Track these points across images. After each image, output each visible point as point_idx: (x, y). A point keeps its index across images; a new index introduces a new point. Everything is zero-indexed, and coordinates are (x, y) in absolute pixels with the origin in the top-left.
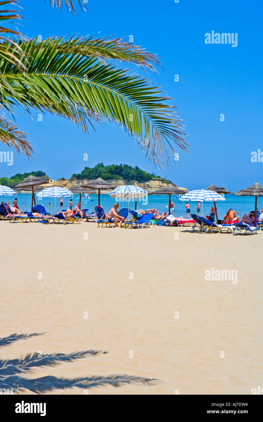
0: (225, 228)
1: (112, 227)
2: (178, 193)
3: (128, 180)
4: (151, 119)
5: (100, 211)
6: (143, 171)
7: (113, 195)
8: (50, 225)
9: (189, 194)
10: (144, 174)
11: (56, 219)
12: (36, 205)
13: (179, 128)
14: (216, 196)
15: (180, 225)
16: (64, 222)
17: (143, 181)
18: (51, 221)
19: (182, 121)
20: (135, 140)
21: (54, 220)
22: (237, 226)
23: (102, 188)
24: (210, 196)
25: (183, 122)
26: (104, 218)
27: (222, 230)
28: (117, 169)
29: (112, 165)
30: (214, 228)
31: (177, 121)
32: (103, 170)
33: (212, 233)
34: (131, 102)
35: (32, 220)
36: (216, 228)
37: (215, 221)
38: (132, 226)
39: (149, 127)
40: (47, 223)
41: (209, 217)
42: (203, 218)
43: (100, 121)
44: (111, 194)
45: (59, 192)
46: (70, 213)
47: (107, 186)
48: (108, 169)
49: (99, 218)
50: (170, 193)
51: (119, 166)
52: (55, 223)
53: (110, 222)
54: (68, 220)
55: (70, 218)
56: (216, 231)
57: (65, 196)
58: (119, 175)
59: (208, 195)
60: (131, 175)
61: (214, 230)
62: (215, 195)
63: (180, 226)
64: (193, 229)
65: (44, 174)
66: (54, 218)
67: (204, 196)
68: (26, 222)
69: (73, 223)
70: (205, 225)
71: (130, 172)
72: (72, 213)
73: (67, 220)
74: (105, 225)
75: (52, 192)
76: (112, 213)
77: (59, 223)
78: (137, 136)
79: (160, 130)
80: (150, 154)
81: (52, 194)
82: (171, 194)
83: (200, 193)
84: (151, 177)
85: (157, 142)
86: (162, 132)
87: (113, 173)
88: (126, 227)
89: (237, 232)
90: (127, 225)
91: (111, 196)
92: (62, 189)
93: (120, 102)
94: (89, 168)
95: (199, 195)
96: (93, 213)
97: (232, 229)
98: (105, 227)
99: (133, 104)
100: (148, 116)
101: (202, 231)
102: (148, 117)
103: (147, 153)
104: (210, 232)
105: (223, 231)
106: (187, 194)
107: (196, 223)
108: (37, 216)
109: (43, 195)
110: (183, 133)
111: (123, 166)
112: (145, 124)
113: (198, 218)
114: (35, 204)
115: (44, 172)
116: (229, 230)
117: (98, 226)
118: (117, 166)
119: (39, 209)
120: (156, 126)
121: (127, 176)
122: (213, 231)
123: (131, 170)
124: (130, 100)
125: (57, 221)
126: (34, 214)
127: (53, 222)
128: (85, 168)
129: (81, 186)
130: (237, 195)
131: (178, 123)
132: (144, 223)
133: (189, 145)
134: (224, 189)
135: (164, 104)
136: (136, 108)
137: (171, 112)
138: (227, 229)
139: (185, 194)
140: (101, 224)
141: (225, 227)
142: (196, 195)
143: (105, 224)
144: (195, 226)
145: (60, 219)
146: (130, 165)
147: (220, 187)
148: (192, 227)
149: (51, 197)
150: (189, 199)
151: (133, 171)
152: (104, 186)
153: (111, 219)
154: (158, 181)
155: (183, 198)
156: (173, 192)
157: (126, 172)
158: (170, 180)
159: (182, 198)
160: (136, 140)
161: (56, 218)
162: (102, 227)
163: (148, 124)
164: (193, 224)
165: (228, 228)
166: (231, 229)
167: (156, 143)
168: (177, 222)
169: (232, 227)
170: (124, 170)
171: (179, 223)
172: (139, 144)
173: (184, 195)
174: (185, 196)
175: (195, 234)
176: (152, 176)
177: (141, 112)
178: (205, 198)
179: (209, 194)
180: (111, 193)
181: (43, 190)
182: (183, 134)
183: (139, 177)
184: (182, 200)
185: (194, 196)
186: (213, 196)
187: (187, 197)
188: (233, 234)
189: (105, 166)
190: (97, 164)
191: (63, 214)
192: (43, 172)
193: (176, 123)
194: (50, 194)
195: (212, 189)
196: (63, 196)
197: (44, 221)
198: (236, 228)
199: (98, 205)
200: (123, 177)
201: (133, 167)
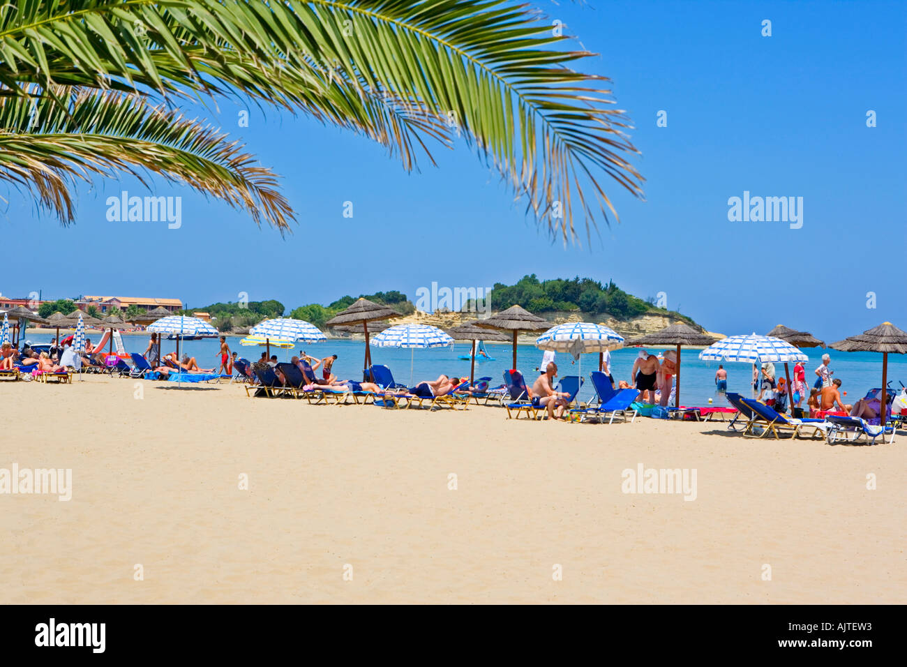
0: (808, 428)
1: (539, 419)
2: (698, 342)
3: (593, 315)
4: (540, 111)
5: (515, 382)
6: (627, 293)
7: (545, 344)
8: (398, 410)
9: (722, 346)
10: (628, 300)
11: (413, 398)
12: (372, 365)
13: (616, 133)
14: (787, 351)
15: (702, 417)
16: (431, 405)
17: (626, 317)
18: (403, 402)
19: (622, 114)
20: (495, 167)
21: (408, 399)
22: (836, 423)
23: (521, 329)
24: (771, 351)
25: (626, 117)
26: (525, 397)
27: (802, 430)
28: (566, 288)
29: (556, 278)
30: (781, 426)
31: (609, 113)
32: (536, 290)
33: (775, 437)
34: (485, 66)
35: (361, 399)
36: (785, 426)
37: (786, 410)
38: (587, 419)
39: (532, 132)
40: (392, 407)
41: (774, 400)
42: (755, 401)
43: (449, 141)
44: (540, 342)
45: (422, 336)
46: (446, 384)
47: (532, 324)
48: (547, 288)
49: (514, 398)
50: (678, 342)
51: (571, 282)
52: (411, 407)
53: (535, 408)
54: (441, 400)
55: (446, 395)
56: (785, 433)
57: (434, 346)
58: (573, 302)
59: (767, 348)
60: (598, 303)
61: (782, 431)
62: (784, 347)
63: (703, 420)
64: (732, 428)
65: (404, 298)
66: (408, 395)
67: (756, 351)
68: (346, 404)
69: (452, 408)
70: (758, 418)
71: (597, 296)
72: (450, 385)
73: (438, 400)
74: (523, 414)
75: (406, 335)
76: (541, 386)
77: (419, 408)
78: (500, 156)
79: (563, 140)
80: (536, 206)
81: (405, 341)
82: (682, 344)
83: (747, 342)
84: (644, 308)
85: (557, 171)
86: (568, 146)
87: (559, 297)
88: (573, 420)
89: (835, 436)
90: (576, 416)
91: (539, 346)
92: (429, 330)
93: (453, 65)
94: (503, 285)
95: (745, 347)
96: (502, 387)
97: (825, 430)
98: (525, 419)
99: (490, 72)
100: (531, 103)
101: (752, 433)
102: (532, 106)
103: (531, 202)
104: (770, 435)
105: (804, 433)
106: (716, 345)
107: (740, 414)
108: (371, 391)
109: (385, 342)
110: (628, 145)
111: (580, 281)
112: (521, 125)
113: (742, 402)
114: (370, 364)
115: (403, 293)
116: (818, 432)
117: (508, 416)
118: (567, 281)
119: (379, 375)
120: (553, 128)
121: (589, 304)
122: (779, 433)
123: (600, 292)
124: (481, 62)
125: (416, 403)
126: (365, 386)
127: (406, 406)
128: (495, 286)
129: (473, 324)
130: (839, 348)
131: (614, 119)
132: (614, 412)
133: (644, 179)
134: (809, 335)
135: (574, 71)
136: (498, 82)
137: (593, 90)
138: (812, 430)
139: (713, 346)
140: (514, 412)
141: (807, 426)
142: (738, 348)
143: (525, 412)
144: (735, 420)
145: (423, 398)
146: (596, 280)
147: (800, 331)
148: (729, 423)
149: (403, 346)
150: (720, 356)
151: (603, 294)
152: (527, 325)
153: (538, 399)
154: (661, 317)
155: (707, 355)
156: (686, 341)
157: (587, 296)
158: (688, 316)
159: (704, 355)
160: (498, 167)
161: (414, 396)
162: (517, 418)
163: (532, 126)
164: (732, 417)
165: (815, 428)
166: (821, 431)
167: (554, 175)
168: (696, 411)
169: (824, 426)
170: (583, 292)
171: (700, 414)
172: (507, 179)
173: (710, 348)
174: (712, 350)
175: (736, 439)
176: (647, 306)
177: (512, 91)
178: (760, 354)
179: (768, 345)
180: (540, 340)
181: (386, 332)
182: (628, 150)
183: (616, 307)
184: (705, 358)
185: (733, 349)
186: (780, 351)
187: (716, 352)
188: (826, 441)
189: (541, 281)
190: (522, 278)
191: (430, 386)
192: (401, 293)
193: (607, 119)
194: (400, 341)
195: (781, 336)
196: (430, 345)
197: (386, 401)
198: (835, 427)
199: (511, 368)
200: (581, 308)
201: (603, 285)
